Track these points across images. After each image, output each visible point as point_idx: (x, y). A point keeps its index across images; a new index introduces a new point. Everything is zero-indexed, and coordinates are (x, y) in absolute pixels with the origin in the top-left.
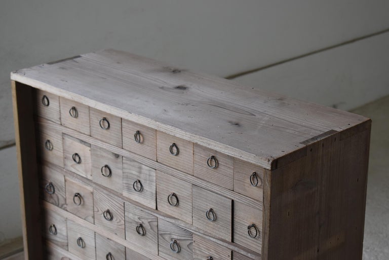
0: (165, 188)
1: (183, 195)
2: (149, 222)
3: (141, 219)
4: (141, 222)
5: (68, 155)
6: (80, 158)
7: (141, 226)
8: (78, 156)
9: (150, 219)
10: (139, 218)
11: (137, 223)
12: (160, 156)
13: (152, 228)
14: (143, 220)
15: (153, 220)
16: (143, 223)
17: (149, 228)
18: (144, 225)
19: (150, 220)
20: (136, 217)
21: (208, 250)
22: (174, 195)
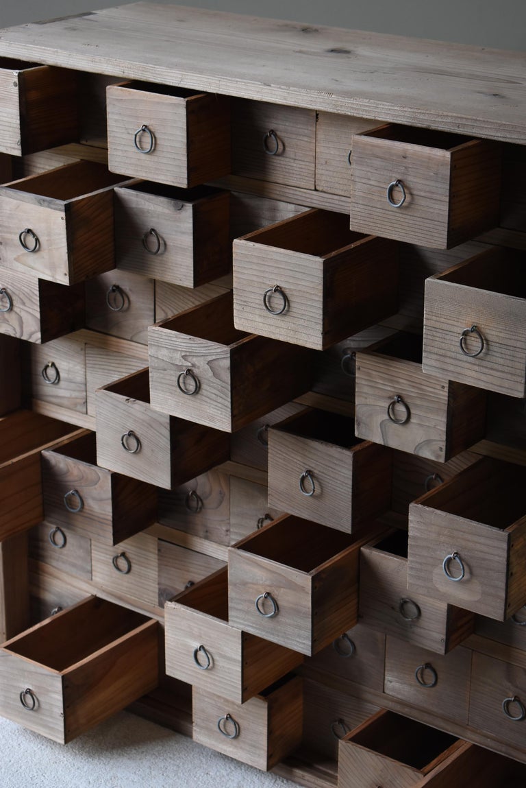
0: (255, 278)
1: (300, 288)
2: (209, 363)
3: (190, 359)
4: (190, 364)
5: (8, 236)
6: (37, 240)
7: (189, 372)
8: (34, 235)
9: (211, 354)
10: (184, 357)
11: (179, 367)
12: (324, 178)
13: (215, 375)
14: (194, 360)
15: (218, 357)
16: (193, 365)
17: (211, 374)
18: (196, 371)
19: (210, 358)
20: (178, 355)
21: (392, 381)
22: (278, 290)
